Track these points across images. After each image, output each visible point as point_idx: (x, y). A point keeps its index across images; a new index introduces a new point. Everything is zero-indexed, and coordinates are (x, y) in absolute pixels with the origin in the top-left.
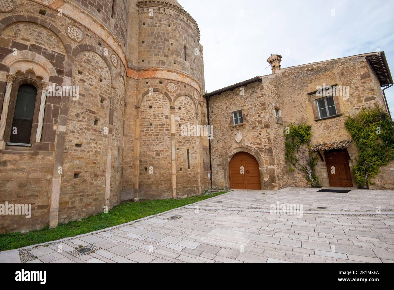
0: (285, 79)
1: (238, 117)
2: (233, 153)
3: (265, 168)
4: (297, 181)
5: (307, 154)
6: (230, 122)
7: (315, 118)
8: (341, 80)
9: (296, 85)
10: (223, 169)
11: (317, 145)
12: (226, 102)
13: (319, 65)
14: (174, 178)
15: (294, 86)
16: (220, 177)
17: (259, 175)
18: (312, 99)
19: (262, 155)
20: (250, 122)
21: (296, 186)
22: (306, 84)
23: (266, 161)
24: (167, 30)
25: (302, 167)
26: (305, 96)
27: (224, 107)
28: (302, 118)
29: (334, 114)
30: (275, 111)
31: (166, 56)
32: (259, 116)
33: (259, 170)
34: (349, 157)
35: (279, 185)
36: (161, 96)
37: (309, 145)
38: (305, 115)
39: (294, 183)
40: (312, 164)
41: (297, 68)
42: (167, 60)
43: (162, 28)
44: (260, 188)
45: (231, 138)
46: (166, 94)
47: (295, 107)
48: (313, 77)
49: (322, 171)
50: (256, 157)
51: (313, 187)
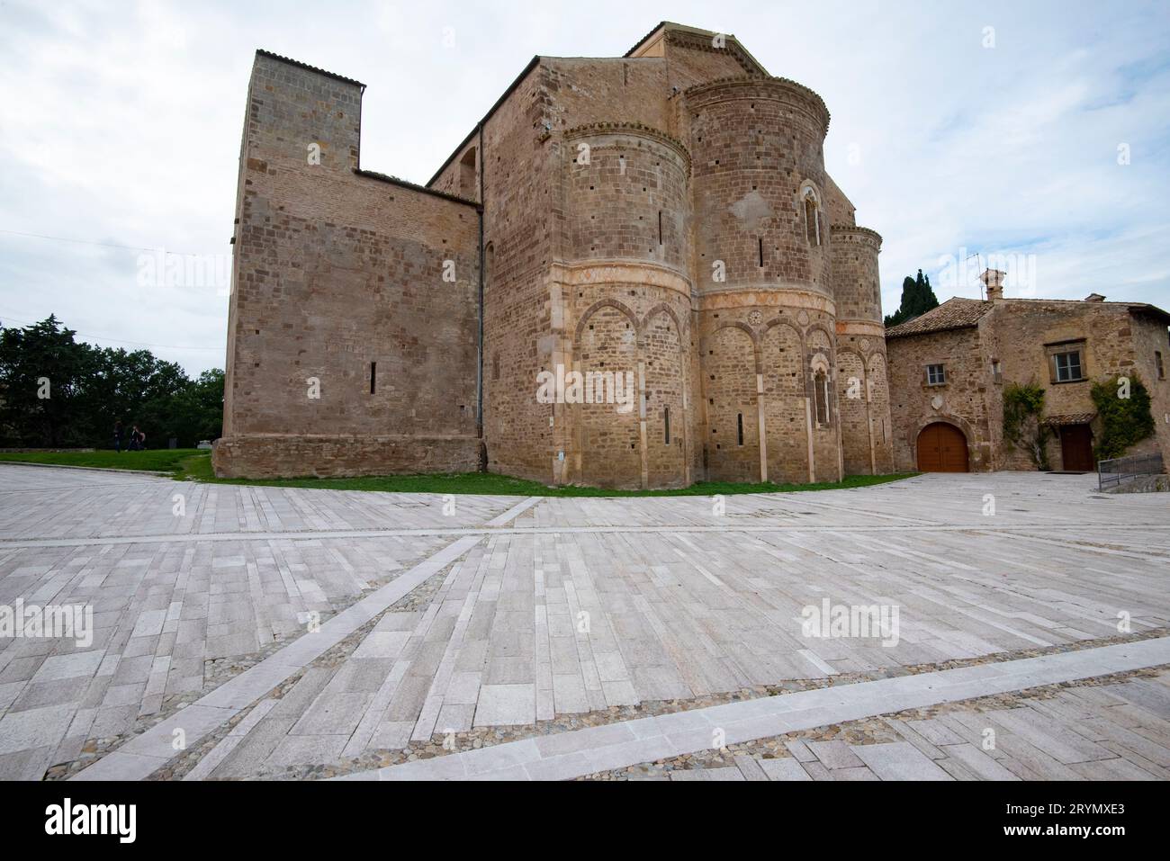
0: (1010, 316)
1: (937, 374)
2: (926, 424)
3: (975, 445)
4: (1019, 463)
5: (1035, 428)
6: (922, 380)
7: (1051, 380)
8: (1092, 333)
9: (1027, 329)
10: (909, 445)
11: (1050, 418)
12: (917, 349)
13: (1064, 306)
14: (873, 452)
15: (1024, 328)
16: (905, 455)
17: (967, 453)
18: (1050, 353)
19: (973, 428)
20: (956, 382)
21: (1017, 470)
22: (1042, 330)
23: (979, 436)
24: (855, 266)
25: (1027, 444)
26: (1039, 347)
27: (913, 356)
28: (1033, 378)
29: (1078, 375)
30: (992, 367)
31: (857, 303)
32: (971, 375)
33: (966, 448)
34: (1092, 434)
35: (994, 467)
36: (853, 356)
37: (1039, 416)
38: (1037, 374)
39: (1014, 466)
40: (1041, 441)
41: (1030, 303)
42: (858, 308)
43: (850, 264)
44: (967, 470)
45: (924, 403)
46: (859, 354)
47: (1023, 360)
48: (1054, 322)
49: (1055, 450)
50: (963, 430)
51: (1040, 470)
